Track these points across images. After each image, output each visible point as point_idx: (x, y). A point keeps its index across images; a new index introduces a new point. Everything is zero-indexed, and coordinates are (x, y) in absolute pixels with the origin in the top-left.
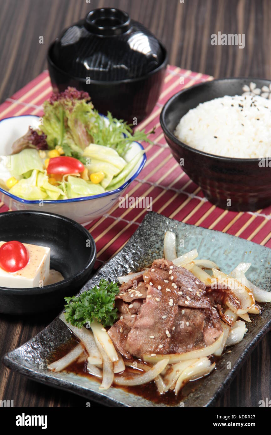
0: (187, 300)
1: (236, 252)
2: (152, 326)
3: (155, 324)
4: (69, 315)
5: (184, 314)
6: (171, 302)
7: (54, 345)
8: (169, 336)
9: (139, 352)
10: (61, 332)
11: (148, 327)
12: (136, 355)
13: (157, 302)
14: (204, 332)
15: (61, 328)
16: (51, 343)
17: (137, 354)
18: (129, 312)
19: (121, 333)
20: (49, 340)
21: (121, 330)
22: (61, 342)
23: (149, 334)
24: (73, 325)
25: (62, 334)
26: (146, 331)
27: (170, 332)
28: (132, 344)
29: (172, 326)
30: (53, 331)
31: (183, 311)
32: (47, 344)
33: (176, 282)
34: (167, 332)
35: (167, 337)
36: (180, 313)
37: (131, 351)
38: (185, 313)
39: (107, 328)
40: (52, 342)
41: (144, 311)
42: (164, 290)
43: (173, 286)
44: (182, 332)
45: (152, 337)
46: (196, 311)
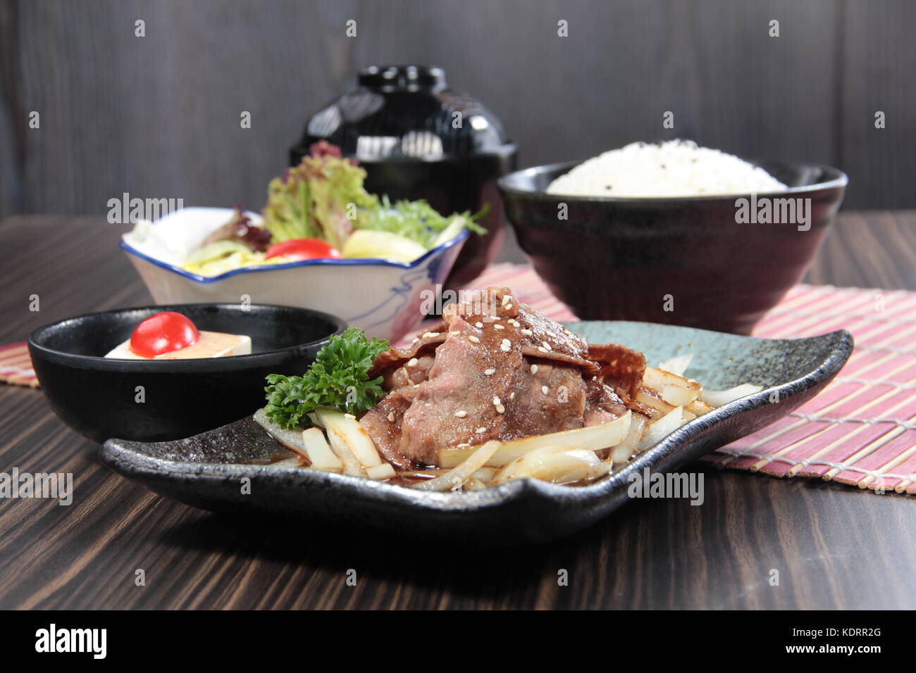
0: (542, 346)
1: (658, 349)
2: (459, 388)
3: (469, 387)
4: (275, 405)
5: (536, 374)
6: (506, 345)
7: (234, 458)
8: (501, 409)
9: (430, 447)
10: (253, 442)
11: (451, 391)
12: (422, 457)
13: (474, 344)
14: (585, 420)
15: (255, 435)
16: (227, 454)
17: (425, 454)
18: (410, 378)
19: (390, 422)
20: (222, 448)
21: (391, 417)
22: (252, 456)
23: (452, 410)
24: (283, 425)
25: (257, 444)
26: (447, 403)
27: (504, 403)
28: (415, 431)
29: (508, 391)
30: (236, 436)
31: (535, 368)
32: (217, 454)
33: (516, 316)
34: (497, 401)
35: (497, 414)
36: (528, 371)
37: (411, 451)
38: (539, 372)
39: (359, 413)
40: (230, 452)
41: (442, 359)
42: (490, 329)
43: (512, 324)
44: (532, 408)
45: (462, 413)
46: (565, 372)
